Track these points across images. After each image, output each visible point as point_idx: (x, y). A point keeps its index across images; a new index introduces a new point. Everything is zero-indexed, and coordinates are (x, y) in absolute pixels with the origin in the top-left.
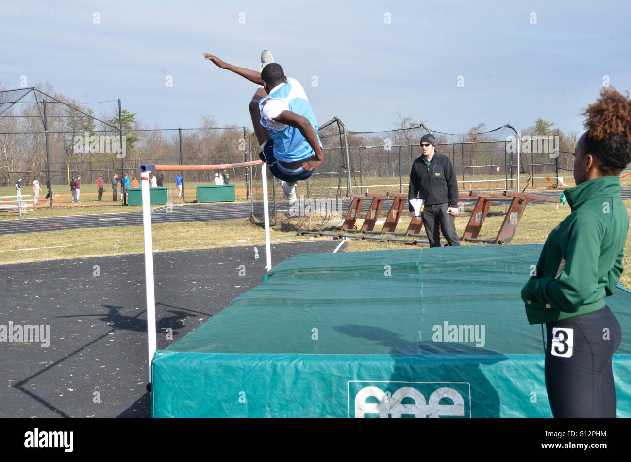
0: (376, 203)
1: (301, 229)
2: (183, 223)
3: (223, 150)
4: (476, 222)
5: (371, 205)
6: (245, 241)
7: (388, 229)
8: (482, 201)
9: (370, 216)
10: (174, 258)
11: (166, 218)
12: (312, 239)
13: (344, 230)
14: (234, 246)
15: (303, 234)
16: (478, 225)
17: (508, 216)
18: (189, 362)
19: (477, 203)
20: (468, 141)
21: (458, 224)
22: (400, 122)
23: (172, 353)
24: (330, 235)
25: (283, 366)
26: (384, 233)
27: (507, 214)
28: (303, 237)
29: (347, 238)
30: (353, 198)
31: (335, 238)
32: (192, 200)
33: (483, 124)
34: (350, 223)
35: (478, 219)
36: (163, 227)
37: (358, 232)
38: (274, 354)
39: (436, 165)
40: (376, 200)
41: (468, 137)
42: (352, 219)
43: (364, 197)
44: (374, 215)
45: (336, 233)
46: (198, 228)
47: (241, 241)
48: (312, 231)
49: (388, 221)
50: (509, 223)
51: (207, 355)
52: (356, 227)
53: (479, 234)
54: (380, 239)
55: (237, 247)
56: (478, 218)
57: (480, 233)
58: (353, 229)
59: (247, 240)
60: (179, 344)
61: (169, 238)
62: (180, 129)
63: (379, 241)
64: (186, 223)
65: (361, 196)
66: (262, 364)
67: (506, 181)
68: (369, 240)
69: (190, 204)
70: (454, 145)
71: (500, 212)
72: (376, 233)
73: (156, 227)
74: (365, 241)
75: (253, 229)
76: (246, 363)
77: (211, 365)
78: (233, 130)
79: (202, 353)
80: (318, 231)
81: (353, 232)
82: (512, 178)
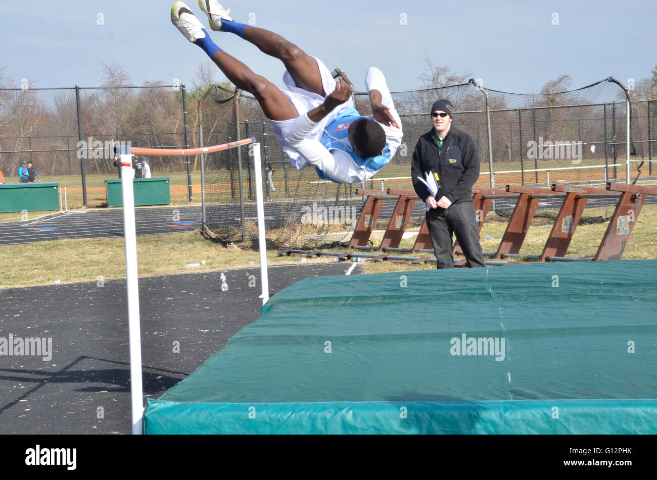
0: (404, 204)
1: (283, 246)
2: (92, 239)
3: (141, 122)
4: (563, 231)
5: (395, 208)
6: (198, 265)
7: (423, 245)
8: (571, 198)
9: (394, 225)
10: (92, 293)
11: (61, 232)
12: (304, 261)
13: (353, 247)
14: (183, 273)
15: (289, 254)
16: (566, 237)
17: (614, 222)
18: (194, 415)
19: (564, 203)
20: (541, 104)
21: (532, 235)
22: (430, 75)
23: (171, 404)
24: (331, 255)
25: (326, 419)
26: (417, 251)
27: (613, 219)
28: (289, 258)
29: (359, 259)
30: (365, 198)
31: (341, 259)
32: (99, 203)
33: (566, 76)
34: (362, 236)
35: (565, 227)
36: (59, 247)
37: (375, 250)
38: (312, 403)
39: (452, 147)
40: (403, 199)
41: (541, 99)
42: (364, 230)
43: (385, 195)
44: (400, 223)
45: (342, 252)
46: (117, 247)
47: (191, 265)
48: (302, 249)
49: (422, 232)
50: (615, 232)
51: (219, 405)
52: (372, 243)
53: (568, 251)
54: (413, 260)
55: (188, 275)
56: (566, 225)
57: (569, 249)
58: (367, 246)
59: (201, 264)
60: (174, 392)
61: (73, 263)
62: (77, 89)
63: (410, 262)
64: (97, 239)
65: (379, 194)
66: (295, 417)
67: (606, 167)
68: (395, 261)
69: (97, 210)
70: (520, 111)
71: (598, 218)
72: (404, 251)
73: (48, 247)
74: (388, 263)
75: (207, 247)
76: (274, 415)
77: (226, 418)
78: (158, 90)
79: (213, 403)
80: (312, 249)
81: (368, 250)
82: (615, 163)
